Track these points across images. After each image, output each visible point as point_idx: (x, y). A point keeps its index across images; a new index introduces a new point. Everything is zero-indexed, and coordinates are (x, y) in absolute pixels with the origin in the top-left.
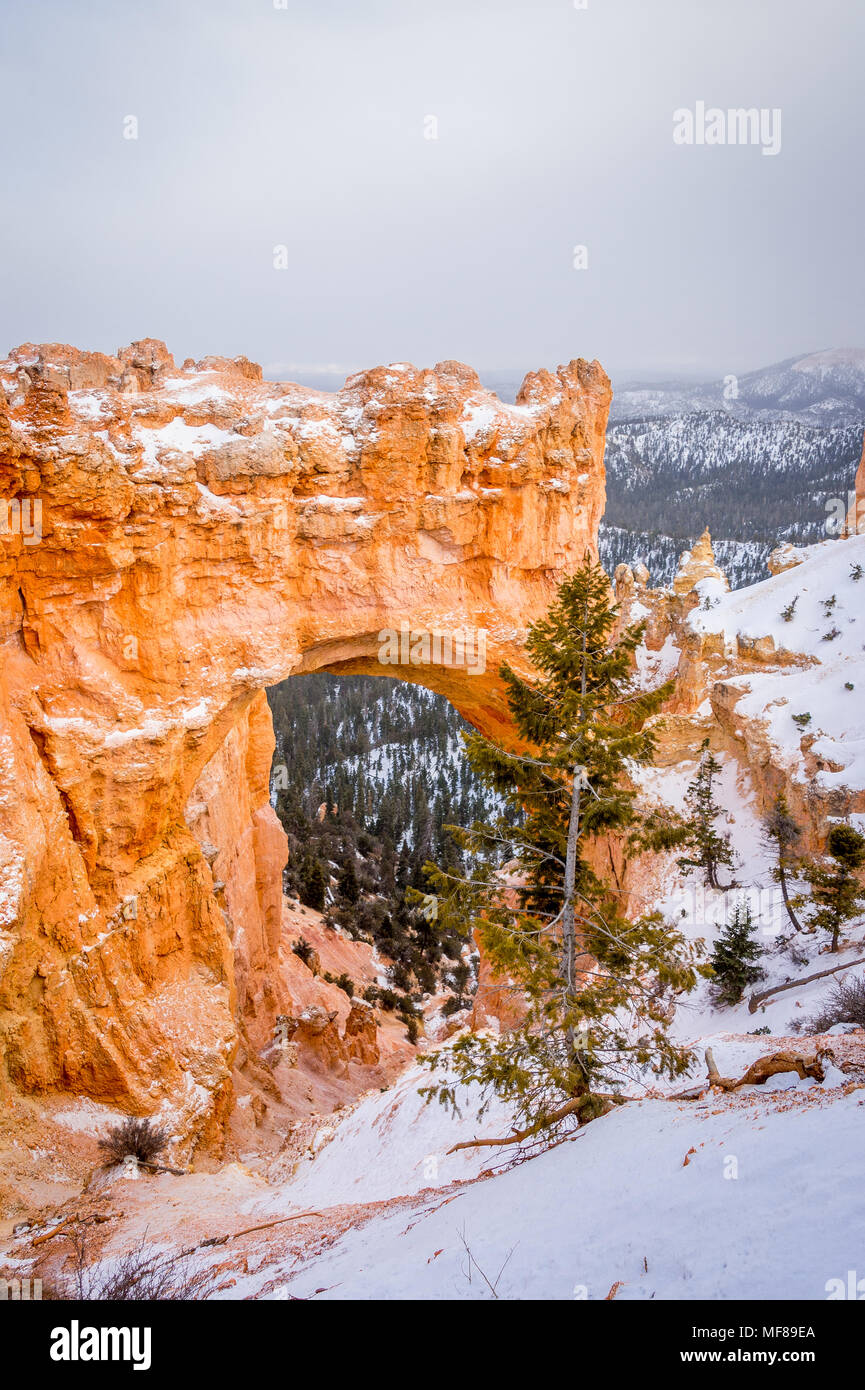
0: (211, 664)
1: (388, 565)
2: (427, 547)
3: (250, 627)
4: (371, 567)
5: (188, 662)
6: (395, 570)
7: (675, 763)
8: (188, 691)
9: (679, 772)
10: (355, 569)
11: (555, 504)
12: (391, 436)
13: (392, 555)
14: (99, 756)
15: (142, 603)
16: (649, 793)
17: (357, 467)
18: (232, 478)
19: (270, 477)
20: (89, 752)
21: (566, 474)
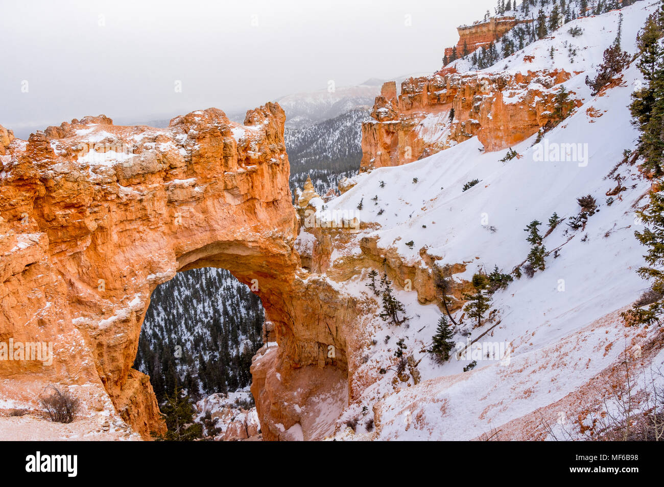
0: (136, 275)
1: (213, 209)
2: (229, 198)
3: (151, 252)
4: (204, 211)
5: (125, 276)
6: (216, 211)
7: (351, 277)
8: (128, 292)
9: (353, 281)
10: (197, 214)
11: (275, 170)
12: (206, 146)
13: (214, 204)
14: (98, 335)
15: (99, 248)
16: (343, 293)
17: (190, 163)
18: (133, 176)
19: (153, 173)
20: (94, 333)
21: (277, 155)
